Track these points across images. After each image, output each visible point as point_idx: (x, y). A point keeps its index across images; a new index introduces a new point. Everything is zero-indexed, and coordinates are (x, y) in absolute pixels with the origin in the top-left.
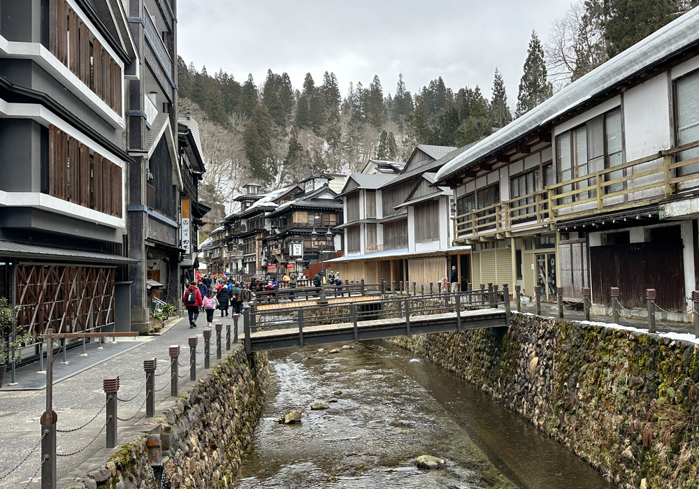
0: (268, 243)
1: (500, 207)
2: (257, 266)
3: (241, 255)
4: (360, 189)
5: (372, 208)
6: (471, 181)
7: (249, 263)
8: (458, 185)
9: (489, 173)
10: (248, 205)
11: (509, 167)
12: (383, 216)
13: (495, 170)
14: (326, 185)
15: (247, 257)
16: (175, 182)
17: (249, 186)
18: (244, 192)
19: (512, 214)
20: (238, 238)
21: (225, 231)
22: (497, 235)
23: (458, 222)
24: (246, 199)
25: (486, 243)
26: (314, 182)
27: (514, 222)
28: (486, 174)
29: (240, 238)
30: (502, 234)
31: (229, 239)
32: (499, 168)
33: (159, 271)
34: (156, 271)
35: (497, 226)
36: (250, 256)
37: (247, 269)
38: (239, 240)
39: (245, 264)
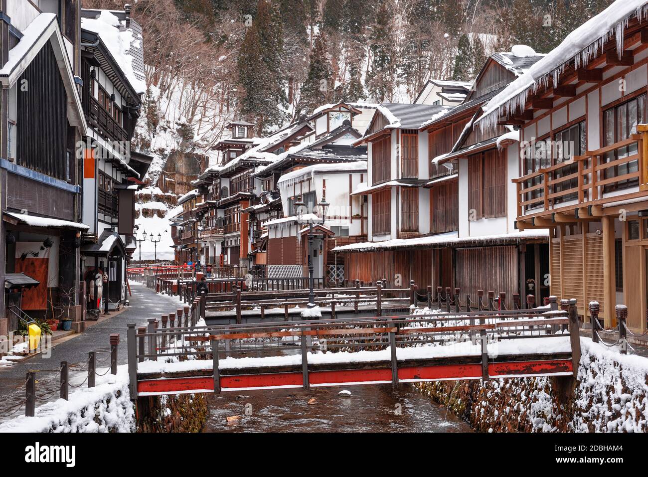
0: (258, 216)
1: (586, 162)
2: (241, 253)
3: (220, 234)
4: (391, 129)
5: (410, 161)
6: (545, 115)
7: (231, 248)
8: (526, 121)
9: (570, 101)
10: (233, 155)
11: (600, 91)
12: (430, 175)
13: (580, 96)
14: (347, 123)
15: (229, 238)
16: (73, 123)
17: (234, 125)
18: (227, 136)
19: (604, 175)
20: (216, 208)
21: (200, 196)
22: (580, 211)
23: (526, 186)
24: (229, 147)
25: (563, 225)
26: (328, 119)
27: (606, 189)
28: (567, 103)
29: (219, 208)
30: (588, 209)
31: (205, 209)
32: (586, 93)
33: (48, 259)
34: (43, 259)
35: (580, 194)
36: (233, 237)
37: (228, 258)
38: (218, 210)
39: (226, 249)
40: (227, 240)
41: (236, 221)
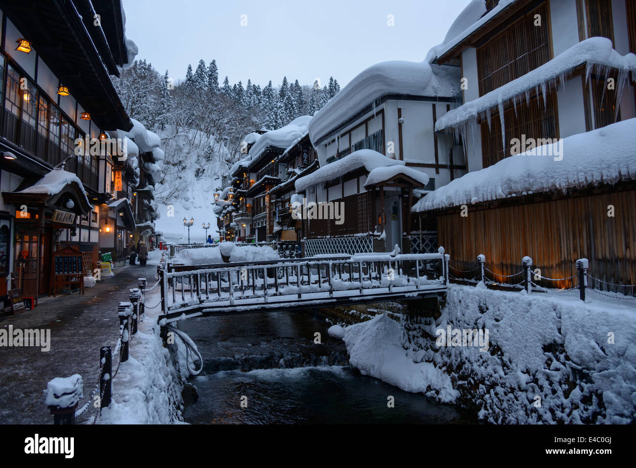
2: (268, 232)
3: (249, 218)
7: (258, 228)
20: (246, 197)
36: (259, 219)
37: (256, 237)
38: (247, 199)
39: (255, 229)
40: (255, 222)
41: (262, 206)
